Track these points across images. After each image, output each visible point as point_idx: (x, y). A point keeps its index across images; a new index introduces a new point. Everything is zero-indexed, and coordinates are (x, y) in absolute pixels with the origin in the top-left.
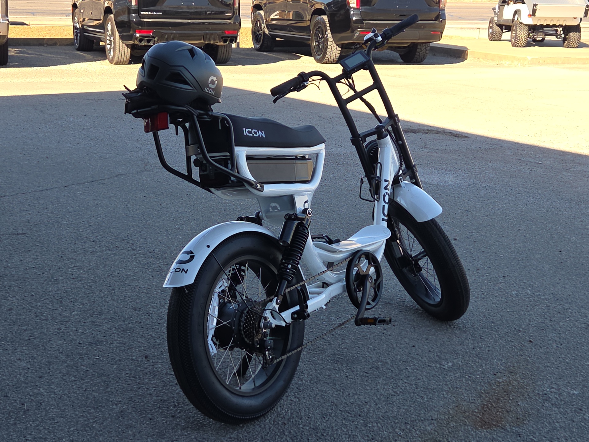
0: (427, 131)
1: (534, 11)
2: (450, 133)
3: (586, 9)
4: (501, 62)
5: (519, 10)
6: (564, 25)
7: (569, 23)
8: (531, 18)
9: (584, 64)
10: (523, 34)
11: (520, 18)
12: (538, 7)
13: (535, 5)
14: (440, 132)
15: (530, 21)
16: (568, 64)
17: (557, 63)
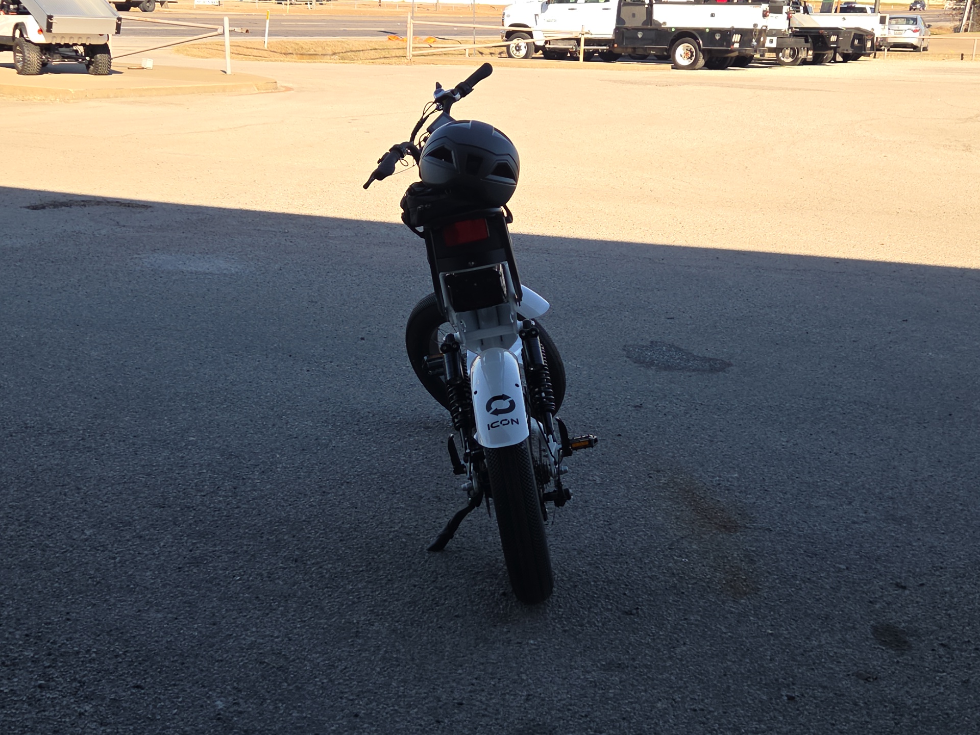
0: (82, 203)
1: (49, 26)
2: (117, 202)
3: (117, 23)
4: (26, 98)
5: (23, 24)
6: (88, 44)
7: (94, 42)
8: (42, 35)
9: (141, 96)
10: (34, 57)
11: (27, 34)
12: (54, 20)
13: (50, 17)
14: (102, 202)
15: (41, 39)
16: (122, 97)
17: (108, 97)
